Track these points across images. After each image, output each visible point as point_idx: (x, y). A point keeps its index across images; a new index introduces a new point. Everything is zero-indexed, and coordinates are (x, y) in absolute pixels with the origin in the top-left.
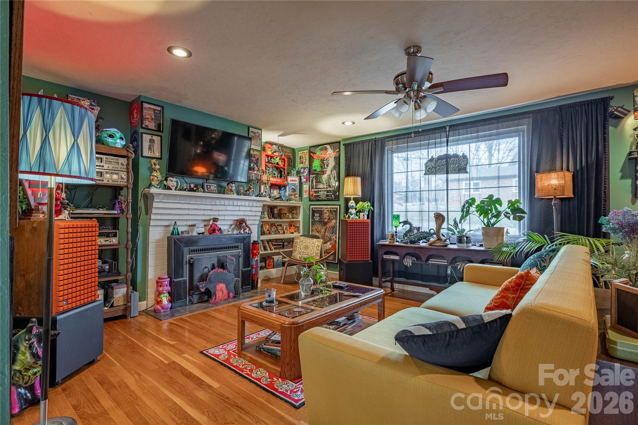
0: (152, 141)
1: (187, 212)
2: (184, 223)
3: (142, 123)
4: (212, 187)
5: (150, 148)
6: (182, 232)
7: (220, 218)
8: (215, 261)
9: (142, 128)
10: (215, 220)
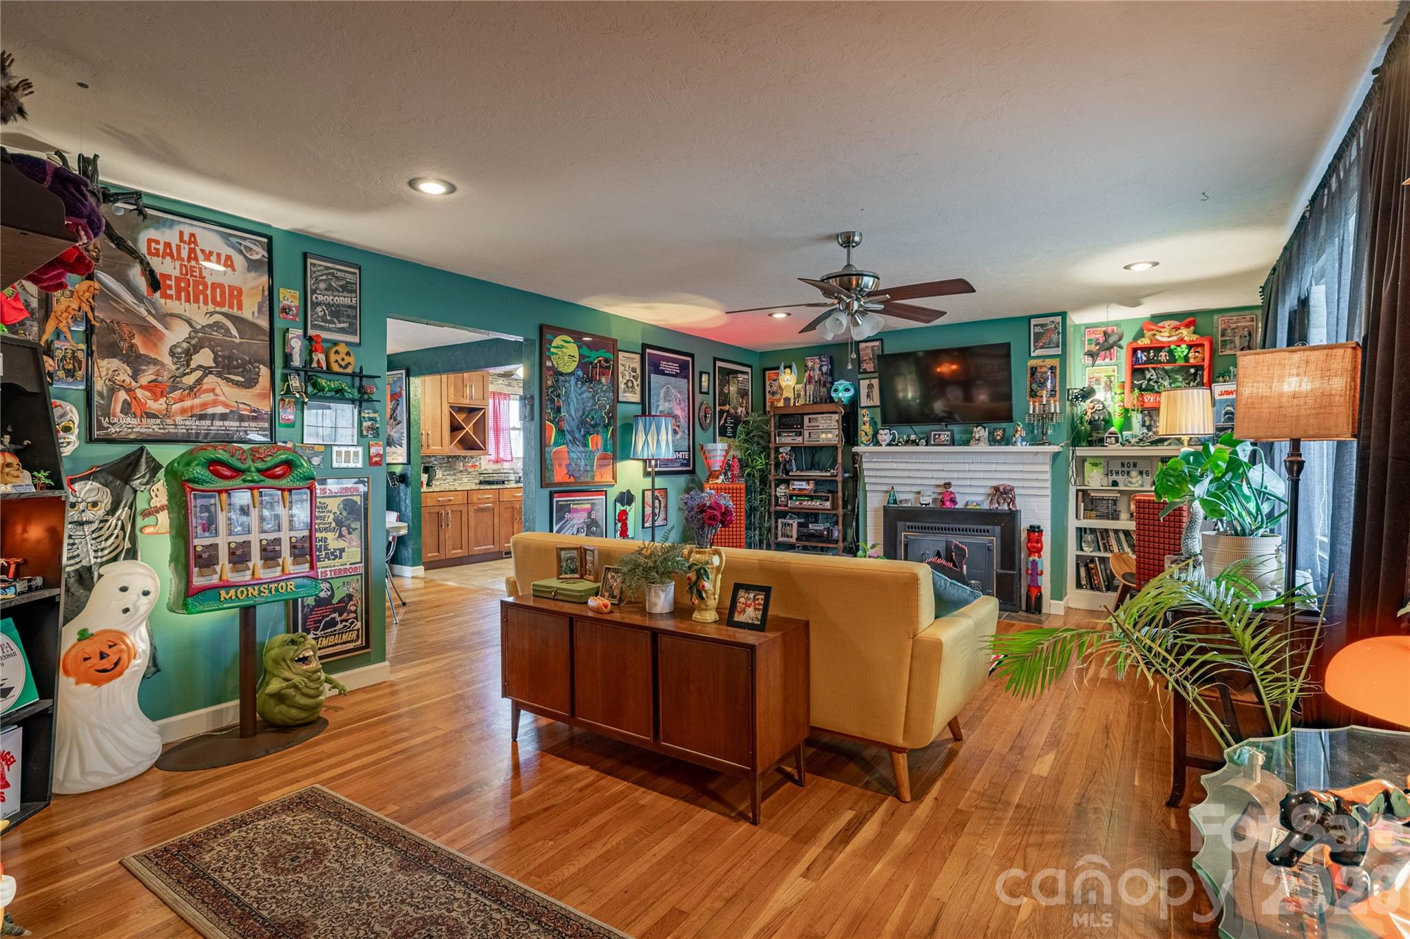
0: (870, 386)
1: (907, 474)
2: (909, 489)
3: (860, 367)
4: (942, 437)
5: (868, 396)
6: (901, 501)
7: (953, 483)
8: (941, 547)
9: (860, 373)
10: (948, 485)
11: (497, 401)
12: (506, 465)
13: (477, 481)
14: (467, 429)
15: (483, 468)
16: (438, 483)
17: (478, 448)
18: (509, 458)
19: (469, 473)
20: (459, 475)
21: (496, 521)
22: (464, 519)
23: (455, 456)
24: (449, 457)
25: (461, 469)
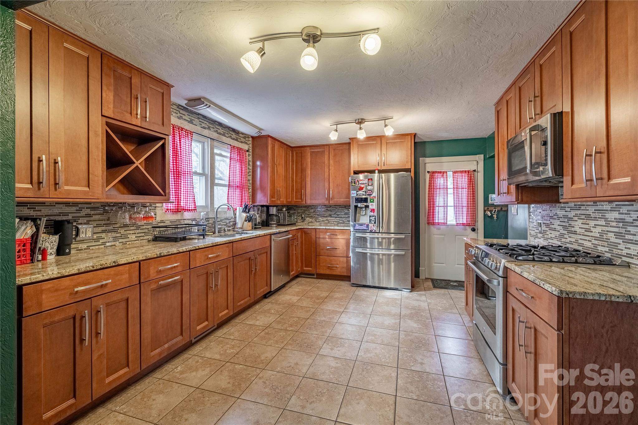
11: (177, 138)
12: (187, 215)
13: (150, 237)
14: (137, 163)
15: (159, 219)
16: (81, 246)
17: (155, 193)
18: (192, 207)
19: (138, 227)
20: (122, 231)
21: (186, 297)
22: (133, 311)
23: (116, 204)
24: (104, 205)
25: (127, 221)
